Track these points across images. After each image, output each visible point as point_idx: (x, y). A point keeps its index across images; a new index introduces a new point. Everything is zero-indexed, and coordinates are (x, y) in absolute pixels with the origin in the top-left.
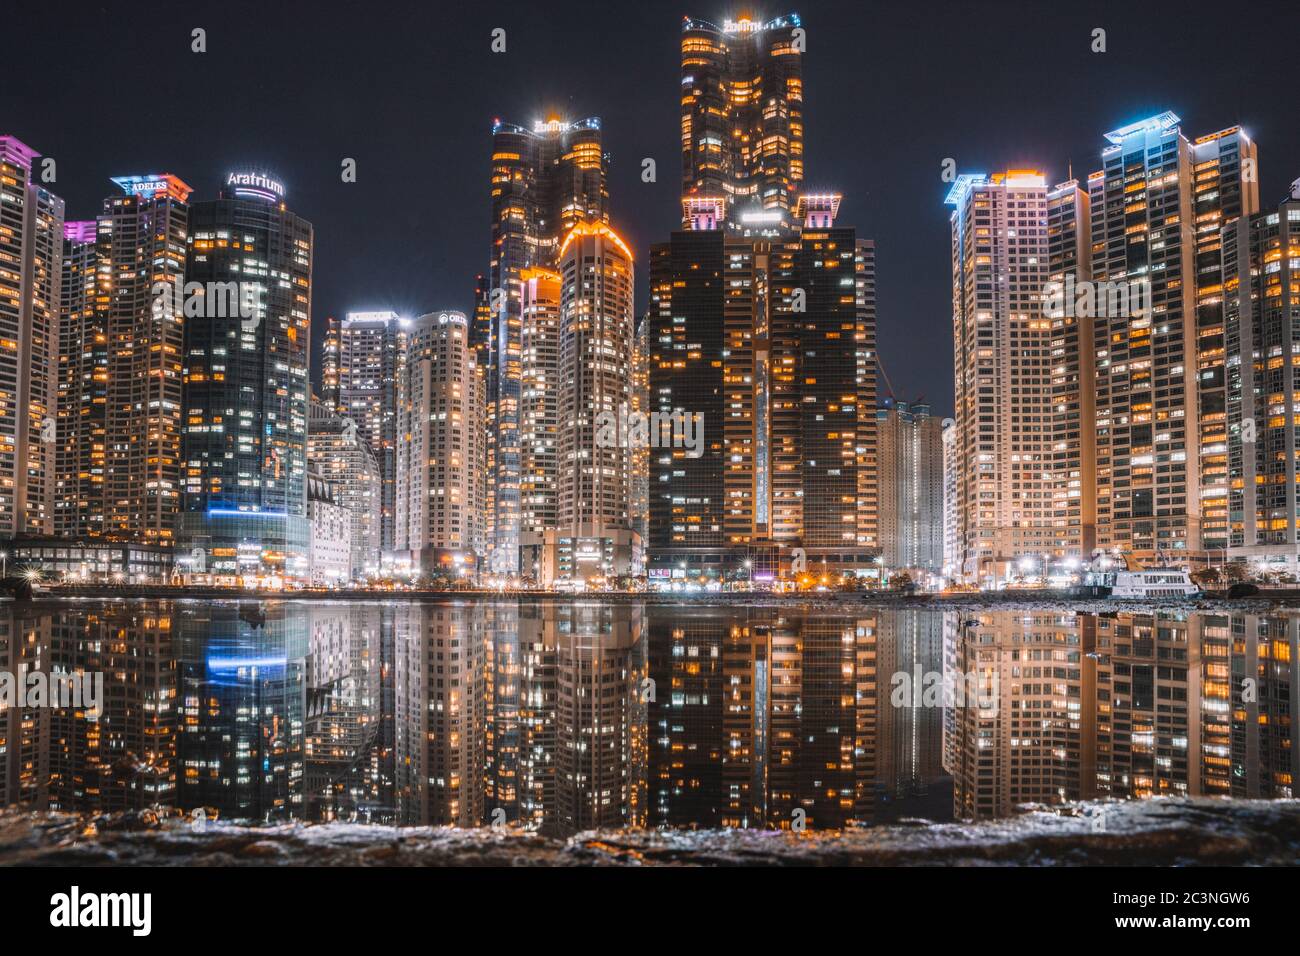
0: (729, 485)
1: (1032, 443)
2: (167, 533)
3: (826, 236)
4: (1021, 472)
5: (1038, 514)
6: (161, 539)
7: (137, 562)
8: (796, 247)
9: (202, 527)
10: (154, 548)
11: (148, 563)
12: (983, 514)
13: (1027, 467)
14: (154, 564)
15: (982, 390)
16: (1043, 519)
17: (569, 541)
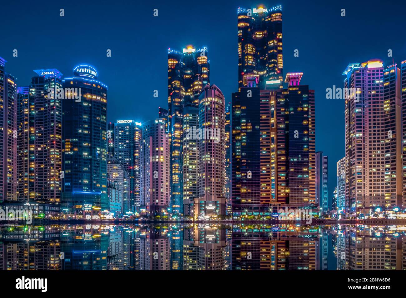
0: (262, 182)
1: (377, 165)
2: (58, 200)
3: (297, 88)
4: (373, 175)
5: (379, 191)
6: (56, 202)
7: (48, 210)
8: (286, 93)
9: (71, 198)
10: (53, 204)
11: (52, 211)
12: (358, 191)
13: (375, 173)
14: (54, 211)
15: (358, 145)
16: (381, 193)
17: (203, 202)
